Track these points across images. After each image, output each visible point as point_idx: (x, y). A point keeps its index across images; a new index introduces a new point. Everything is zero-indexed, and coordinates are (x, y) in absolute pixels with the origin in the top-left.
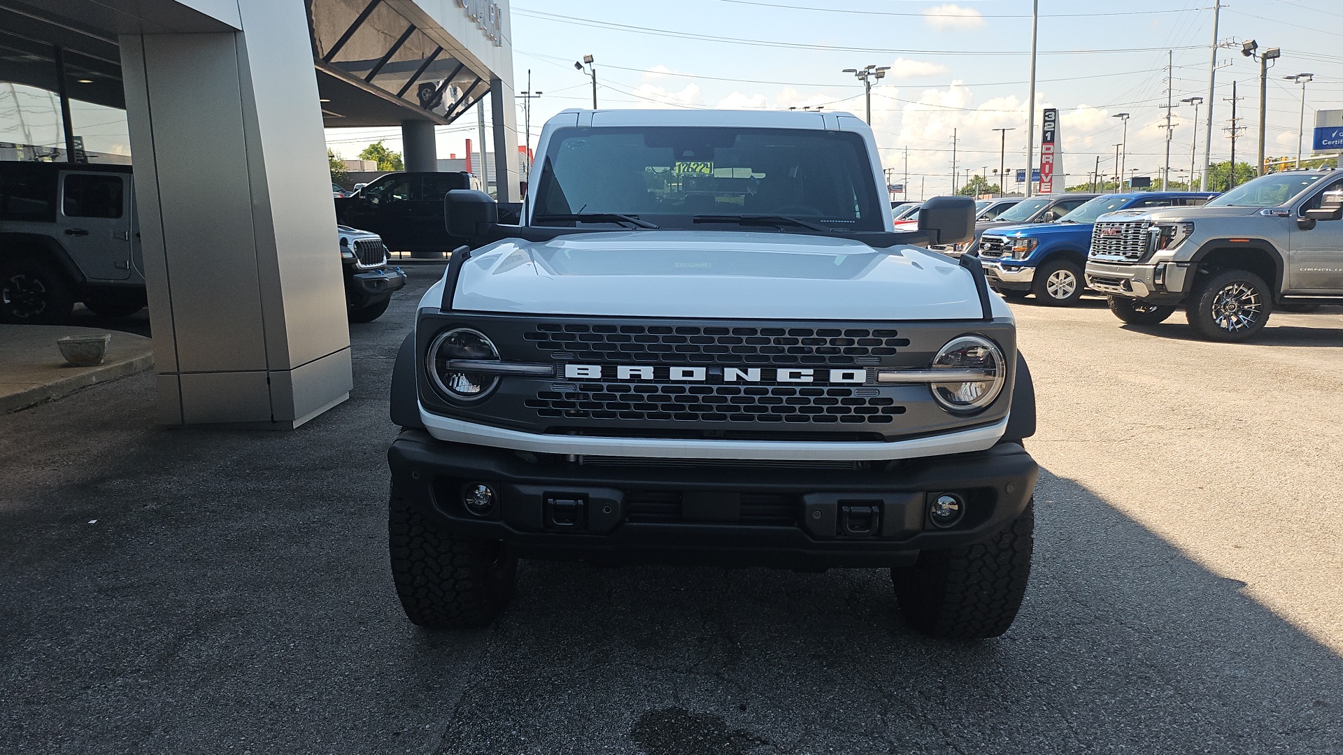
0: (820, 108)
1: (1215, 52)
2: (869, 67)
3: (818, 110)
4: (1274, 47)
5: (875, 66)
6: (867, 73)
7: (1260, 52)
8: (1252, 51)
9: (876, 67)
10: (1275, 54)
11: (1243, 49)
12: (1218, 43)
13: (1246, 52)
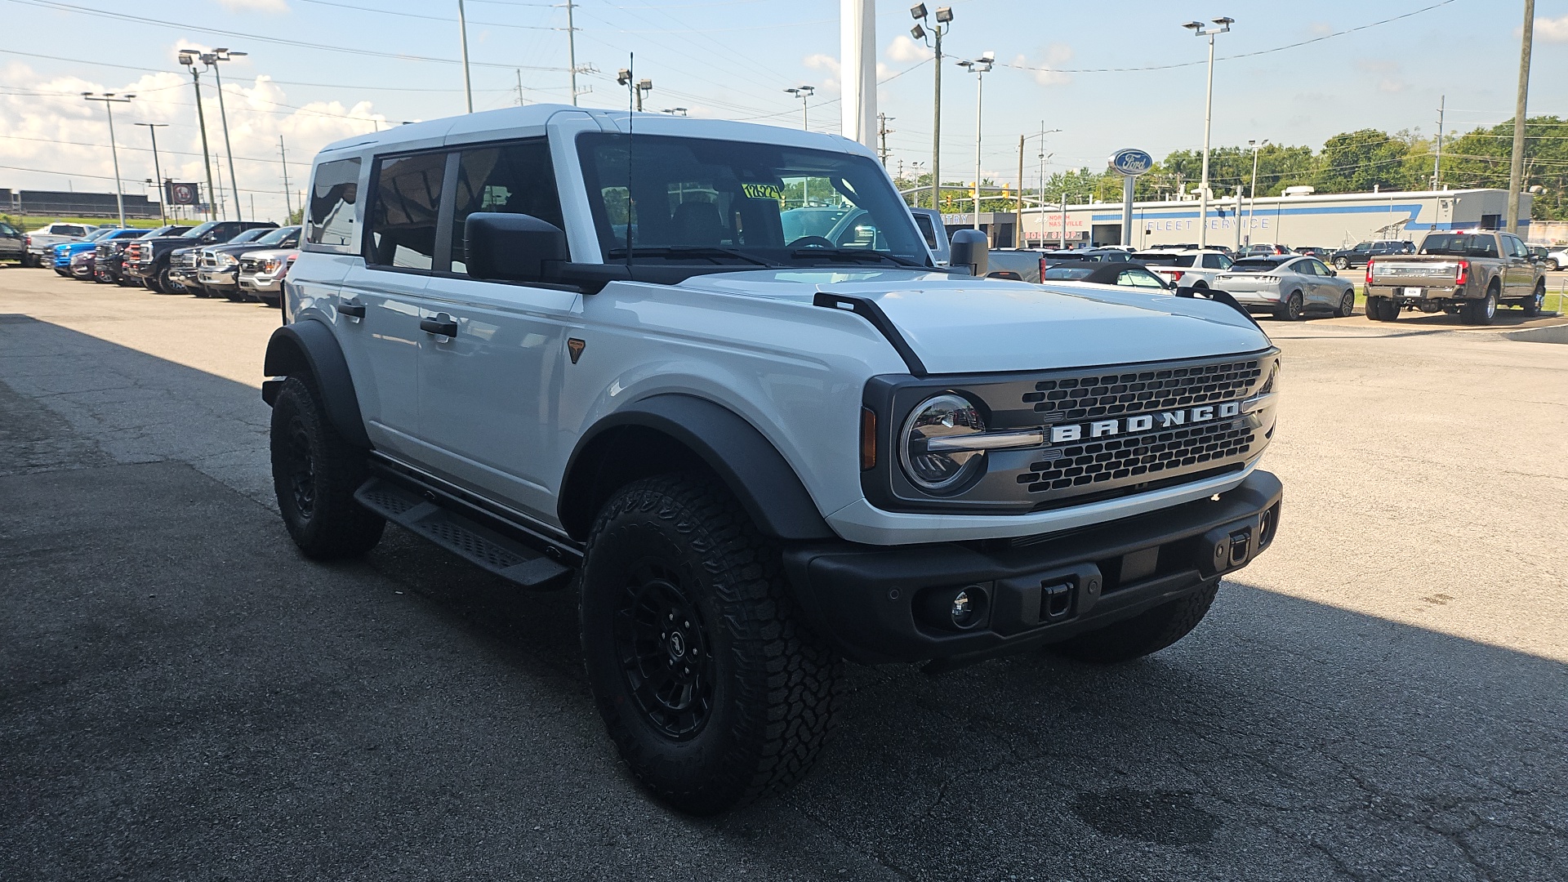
0: (129, 96)
1: (574, 77)
2: (219, 50)
3: (127, 99)
4: (646, 79)
5: (226, 50)
6: (215, 58)
7: (636, 80)
8: (627, 81)
9: (228, 51)
10: (647, 86)
11: (619, 77)
12: (576, 67)
13: (622, 81)
